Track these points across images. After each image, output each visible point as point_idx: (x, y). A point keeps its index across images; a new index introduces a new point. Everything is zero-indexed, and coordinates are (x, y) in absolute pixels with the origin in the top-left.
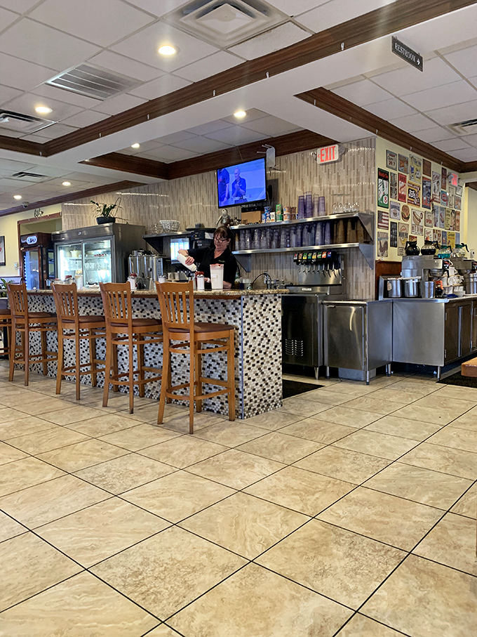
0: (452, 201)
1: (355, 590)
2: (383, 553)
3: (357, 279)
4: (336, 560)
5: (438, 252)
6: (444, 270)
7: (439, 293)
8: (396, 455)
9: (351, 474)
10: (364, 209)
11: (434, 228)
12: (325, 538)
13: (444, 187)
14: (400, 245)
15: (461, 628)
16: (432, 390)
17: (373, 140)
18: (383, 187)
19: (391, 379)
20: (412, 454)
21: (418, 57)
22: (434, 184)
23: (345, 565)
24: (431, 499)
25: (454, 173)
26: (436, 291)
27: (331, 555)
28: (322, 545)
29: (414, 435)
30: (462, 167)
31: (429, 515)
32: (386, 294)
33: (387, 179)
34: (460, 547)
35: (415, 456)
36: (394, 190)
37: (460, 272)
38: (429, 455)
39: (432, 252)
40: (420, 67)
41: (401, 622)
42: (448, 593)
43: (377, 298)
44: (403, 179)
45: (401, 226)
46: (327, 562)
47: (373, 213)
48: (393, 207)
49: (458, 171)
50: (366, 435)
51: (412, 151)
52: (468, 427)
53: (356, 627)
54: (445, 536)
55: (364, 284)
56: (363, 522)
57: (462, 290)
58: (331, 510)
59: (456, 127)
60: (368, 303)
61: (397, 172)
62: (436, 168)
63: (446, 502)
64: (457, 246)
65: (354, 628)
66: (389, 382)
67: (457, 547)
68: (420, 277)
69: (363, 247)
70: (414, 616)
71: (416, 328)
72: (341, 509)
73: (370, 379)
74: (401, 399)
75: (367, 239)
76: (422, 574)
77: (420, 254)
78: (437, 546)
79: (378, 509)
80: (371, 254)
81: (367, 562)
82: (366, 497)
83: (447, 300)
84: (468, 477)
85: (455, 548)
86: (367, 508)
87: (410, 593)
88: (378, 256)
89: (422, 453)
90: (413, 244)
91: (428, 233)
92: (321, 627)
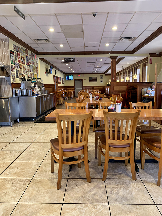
0: (35, 64)
1: (16, 196)
2: (24, 181)
3: (5, 89)
4: (8, 189)
5: (32, 80)
6: (35, 86)
7: (33, 94)
8: (24, 149)
9: (10, 159)
10: (6, 64)
11: (30, 72)
12: (3, 183)
13: (32, 59)
14: (19, 77)
15: (50, 194)
16: (33, 125)
17: (7, 39)
18: (12, 57)
19: (19, 124)
20: (30, 147)
21: (23, 15)
22: (29, 58)
23: (12, 190)
24: (37, 160)
25: (35, 55)
26: (33, 93)
27: (6, 188)
28: (2, 186)
29: (29, 141)
30: (38, 53)
31: (37, 165)
32: (16, 95)
33: (14, 54)
34: (47, 171)
35: (31, 147)
36: (16, 58)
37: (39, 87)
38: (35, 146)
39: (30, 80)
40: (24, 18)
41: (32, 200)
42: (45, 186)
43: (13, 96)
44: (19, 55)
45: (19, 71)
46: (5, 191)
47: (9, 66)
48: (16, 64)
49: (36, 54)
50: (13, 144)
51: (22, 45)
52: (45, 135)
53: (18, 208)
54: (42, 170)
55: (8, 91)
56: (16, 174)
57: (40, 93)
58: (4, 173)
59: (36, 40)
60: (10, 98)
61: (17, 52)
62: (30, 52)
63: (41, 159)
64: (38, 79)
65: (17, 208)
66: (19, 125)
67: (46, 172)
68: (27, 89)
69: (6, 78)
70: (36, 196)
71: (27, 106)
72: (8, 172)
73: (12, 124)
74: (24, 130)
75: (8, 75)
76: (37, 183)
77: (27, 81)
78: (40, 173)
79: (21, 168)
80: (10, 81)
81: (19, 186)
82: (16, 165)
83: (36, 96)
84: (47, 150)
85: (45, 172)
86: (17, 169)
87: (34, 190)
88: (12, 81)
89: (32, 146)
90: (24, 78)
91: (28, 74)
92: (6, 213)
